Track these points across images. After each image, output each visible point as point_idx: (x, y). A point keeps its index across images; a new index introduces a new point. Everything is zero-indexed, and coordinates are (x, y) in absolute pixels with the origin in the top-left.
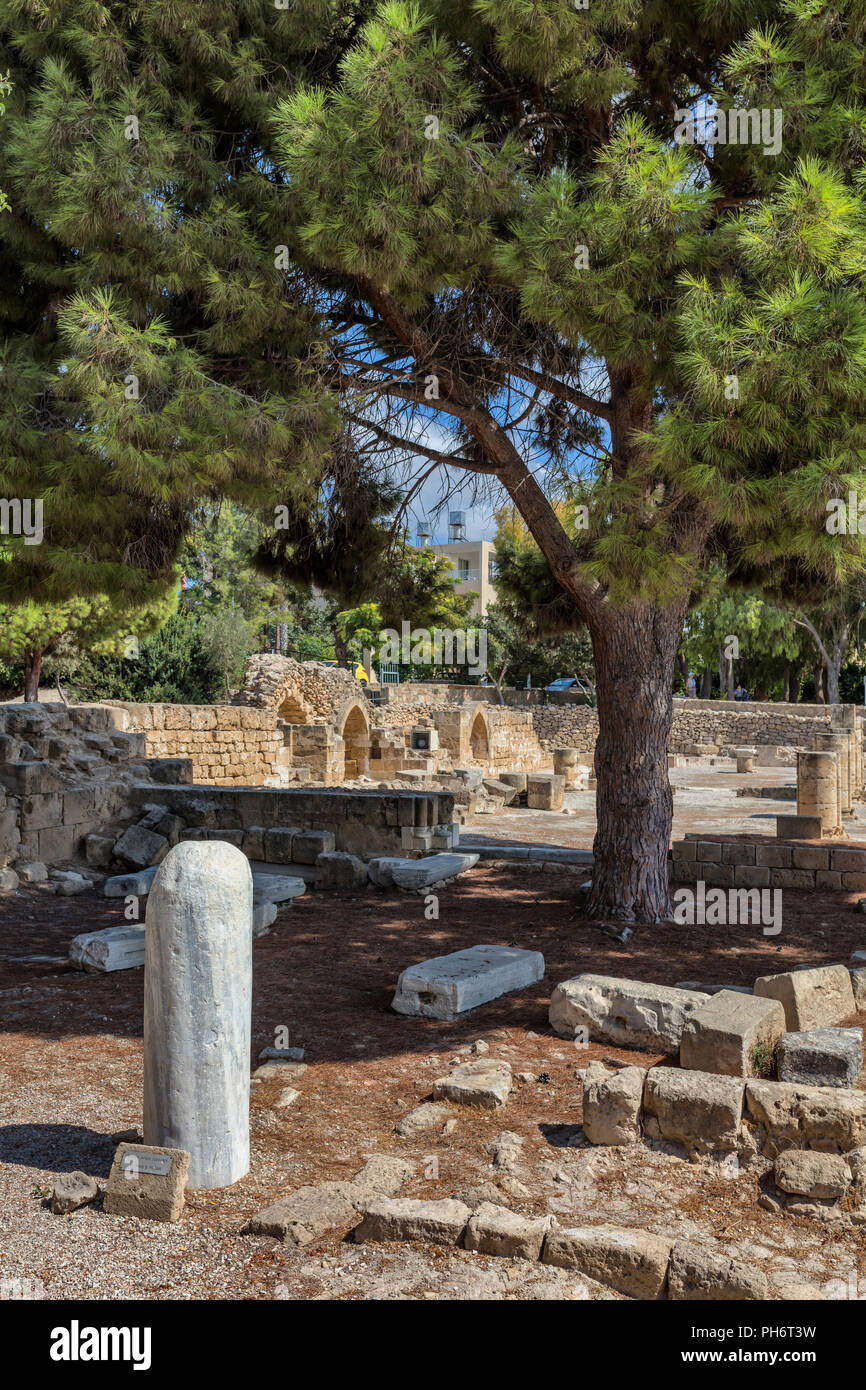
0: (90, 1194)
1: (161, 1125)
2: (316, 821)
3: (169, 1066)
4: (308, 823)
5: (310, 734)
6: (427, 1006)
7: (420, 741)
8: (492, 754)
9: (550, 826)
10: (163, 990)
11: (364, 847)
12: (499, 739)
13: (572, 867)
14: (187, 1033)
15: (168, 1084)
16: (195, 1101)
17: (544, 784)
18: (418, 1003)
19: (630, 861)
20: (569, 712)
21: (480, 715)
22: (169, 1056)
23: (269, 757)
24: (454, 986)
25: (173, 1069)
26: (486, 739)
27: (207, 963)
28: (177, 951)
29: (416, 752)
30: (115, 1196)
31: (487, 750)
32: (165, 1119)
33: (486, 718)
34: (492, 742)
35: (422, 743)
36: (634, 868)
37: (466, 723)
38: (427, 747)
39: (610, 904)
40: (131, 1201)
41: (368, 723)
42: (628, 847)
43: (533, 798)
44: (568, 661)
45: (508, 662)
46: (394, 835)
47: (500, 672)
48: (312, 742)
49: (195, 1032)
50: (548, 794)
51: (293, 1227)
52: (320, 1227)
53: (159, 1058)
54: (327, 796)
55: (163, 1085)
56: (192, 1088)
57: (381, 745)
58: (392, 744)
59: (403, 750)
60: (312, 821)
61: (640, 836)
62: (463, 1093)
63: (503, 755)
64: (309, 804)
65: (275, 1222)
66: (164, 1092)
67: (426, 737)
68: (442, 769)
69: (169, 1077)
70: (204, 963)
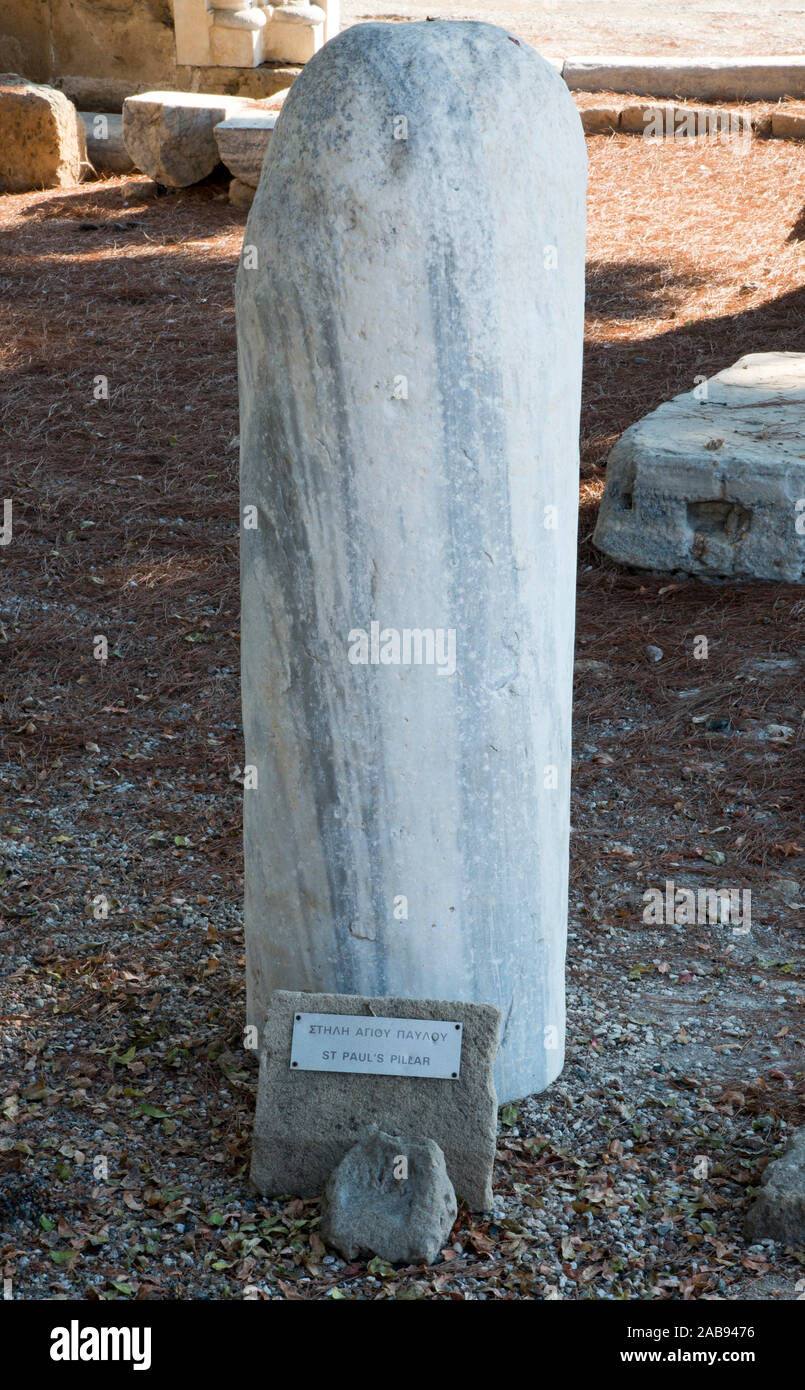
6: (720, 541)
15: (368, 815)
16: (458, 859)
18: (687, 534)
32: (364, 905)
53: (338, 737)
56: (448, 822)
69: (374, 789)
70: (487, 438)
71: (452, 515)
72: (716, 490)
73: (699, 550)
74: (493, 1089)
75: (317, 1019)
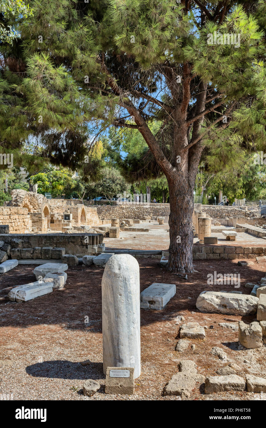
0: (98, 387)
1: (115, 359)
2: (58, 244)
3: (119, 337)
4: (55, 245)
5: (36, 216)
6: (152, 305)
7: (67, 217)
8: (87, 221)
9: (121, 243)
10: (115, 309)
11: (75, 252)
12: (88, 216)
13: (145, 256)
14: (125, 324)
15: (118, 344)
16: (128, 349)
17: (114, 230)
18: (148, 305)
19: (183, 253)
20: (105, 207)
21: (83, 209)
22: (118, 333)
23: (26, 224)
24: (162, 298)
25: (120, 338)
26: (85, 216)
27: (131, 299)
28: (120, 295)
29: (66, 221)
30: (110, 387)
31: (85, 219)
32: (117, 355)
33: (85, 209)
34: (87, 217)
35: (67, 218)
36: (184, 255)
37: (80, 211)
38: (69, 219)
39: (177, 267)
40: (117, 388)
41: (49, 212)
42: (182, 249)
43: (111, 235)
44: (104, 191)
45: (85, 192)
46: (85, 248)
47: (82, 195)
48: (37, 218)
49: (128, 324)
50: (116, 233)
51: (183, 391)
52: (190, 389)
53: (114, 334)
54: (62, 236)
55: (116, 344)
56: (127, 344)
57: (54, 219)
58: (58, 218)
59: (61, 220)
60: (56, 244)
61: (186, 245)
62: (192, 335)
63: (89, 221)
64: (55, 239)
65: (176, 390)
66: (116, 347)
67: (69, 216)
68: (74, 226)
69: (118, 341)
70: (130, 299)
71: (127, 307)
72: (151, 300)
73: (150, 306)
74: (134, 379)
75: (113, 370)
